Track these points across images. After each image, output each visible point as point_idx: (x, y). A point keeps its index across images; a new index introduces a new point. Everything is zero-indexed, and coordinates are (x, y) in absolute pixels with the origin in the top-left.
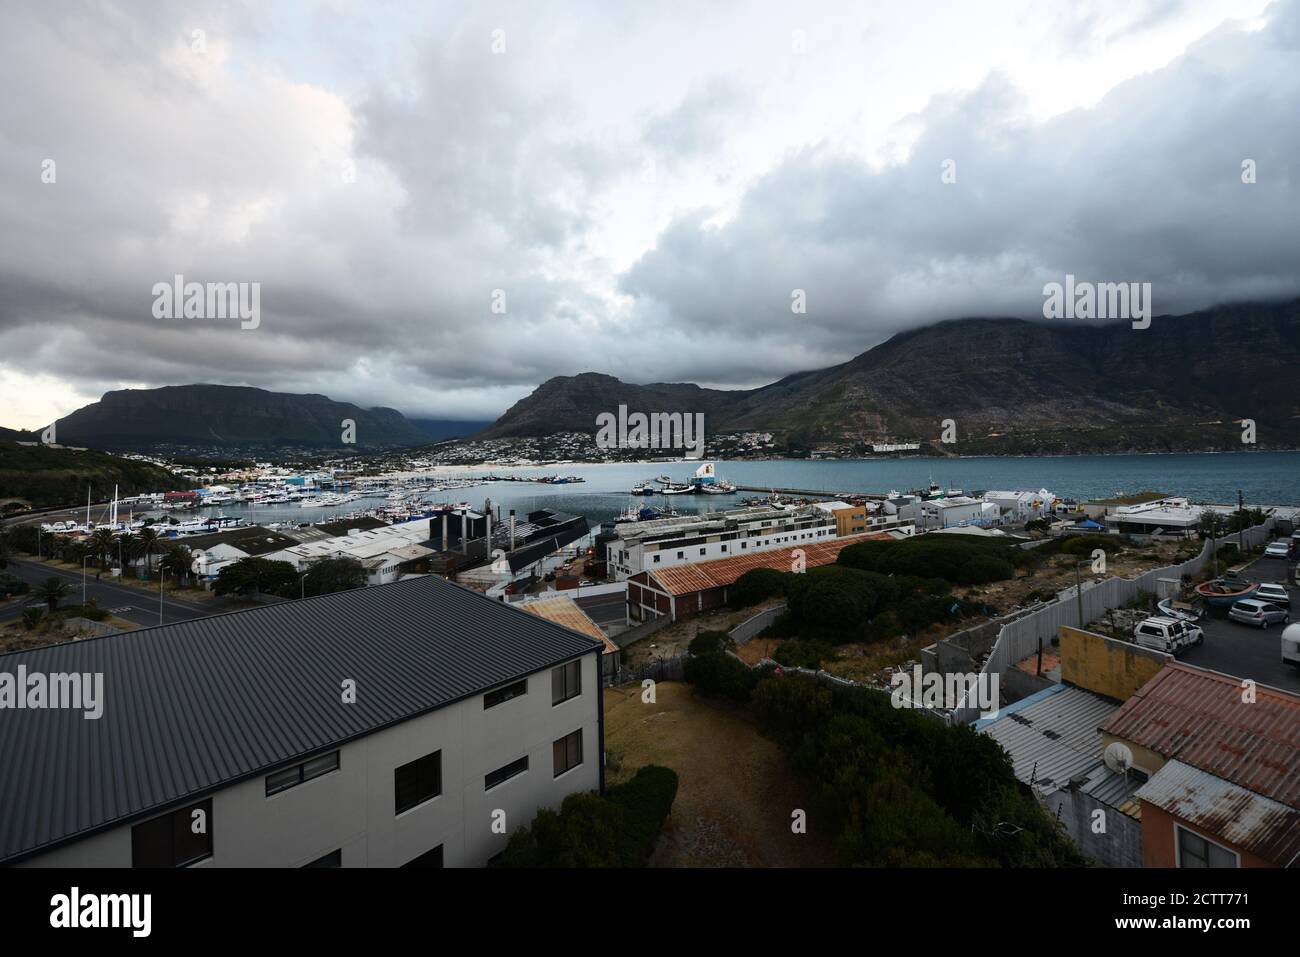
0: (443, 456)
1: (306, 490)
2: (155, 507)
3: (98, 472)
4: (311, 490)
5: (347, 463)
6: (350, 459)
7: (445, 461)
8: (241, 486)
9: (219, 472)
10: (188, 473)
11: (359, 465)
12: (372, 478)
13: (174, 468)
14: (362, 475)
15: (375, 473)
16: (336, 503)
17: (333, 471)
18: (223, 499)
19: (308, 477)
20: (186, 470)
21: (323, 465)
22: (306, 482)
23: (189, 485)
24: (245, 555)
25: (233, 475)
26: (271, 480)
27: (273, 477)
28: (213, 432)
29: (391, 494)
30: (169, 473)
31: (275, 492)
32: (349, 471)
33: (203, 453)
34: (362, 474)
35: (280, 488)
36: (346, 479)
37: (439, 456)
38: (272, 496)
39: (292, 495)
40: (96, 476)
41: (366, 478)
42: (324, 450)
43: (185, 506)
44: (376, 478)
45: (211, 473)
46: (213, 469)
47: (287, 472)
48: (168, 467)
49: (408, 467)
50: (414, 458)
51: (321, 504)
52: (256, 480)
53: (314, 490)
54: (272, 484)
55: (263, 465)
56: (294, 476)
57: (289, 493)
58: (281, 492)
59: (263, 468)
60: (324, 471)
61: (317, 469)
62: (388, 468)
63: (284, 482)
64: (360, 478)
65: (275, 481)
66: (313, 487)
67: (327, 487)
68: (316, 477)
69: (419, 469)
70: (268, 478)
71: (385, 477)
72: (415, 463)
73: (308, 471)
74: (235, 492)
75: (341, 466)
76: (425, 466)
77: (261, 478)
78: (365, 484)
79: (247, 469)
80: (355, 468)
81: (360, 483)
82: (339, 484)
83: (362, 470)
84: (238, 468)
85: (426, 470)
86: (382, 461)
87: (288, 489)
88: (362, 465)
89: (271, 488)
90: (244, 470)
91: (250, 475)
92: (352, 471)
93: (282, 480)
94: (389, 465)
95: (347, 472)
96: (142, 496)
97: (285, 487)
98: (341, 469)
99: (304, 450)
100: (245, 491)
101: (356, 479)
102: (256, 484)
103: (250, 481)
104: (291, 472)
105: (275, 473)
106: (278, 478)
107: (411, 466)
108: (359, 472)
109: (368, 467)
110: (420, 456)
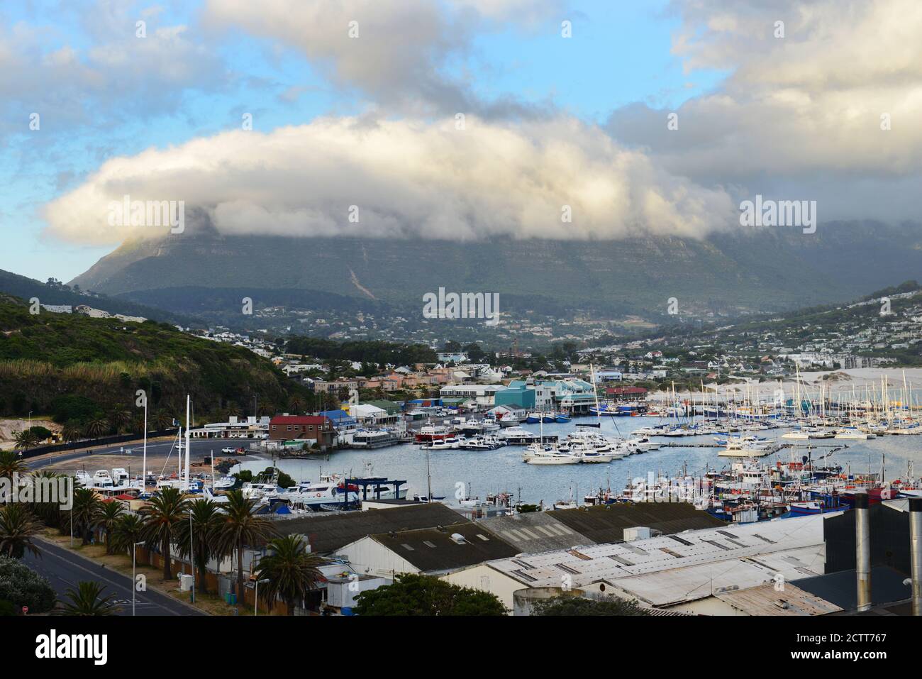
0: (872, 341)
1: (536, 421)
2: (254, 446)
3: (161, 368)
4: (546, 421)
5: (634, 355)
6: (636, 345)
7: (877, 353)
8: (405, 409)
9: (368, 372)
10: (311, 374)
11: (656, 361)
12: (686, 395)
13: (287, 360)
14: (663, 388)
15: (692, 383)
16: (601, 457)
17: (596, 374)
18: (373, 434)
19: (541, 388)
20: (307, 367)
21: (575, 360)
22: (540, 401)
23: (312, 401)
24: (409, 569)
25: (396, 377)
26: (466, 395)
27: (470, 388)
28: (355, 281)
29: (733, 441)
30: (278, 371)
31: (471, 424)
32: (633, 376)
33: (338, 328)
34: (663, 385)
35: (483, 413)
36: (626, 396)
37: (861, 340)
38: (469, 433)
39: (509, 433)
40: (158, 377)
42: (578, 321)
43: (305, 447)
44: (697, 396)
45: (352, 375)
46: (357, 366)
47: (498, 375)
48: (277, 360)
50: (793, 345)
51: (570, 457)
52: (437, 394)
54: (469, 404)
55: (451, 357)
56: (515, 385)
57: (504, 426)
58: (487, 423)
59: (451, 364)
60: (577, 374)
61: (563, 369)
62: (726, 371)
63: (492, 401)
64: (660, 395)
65: (474, 395)
66: (551, 415)
67: (582, 411)
68: (559, 387)
69: (809, 377)
70: (462, 388)
71: (719, 393)
72: (796, 358)
73: (544, 374)
74: (396, 419)
75: (617, 362)
76: (824, 368)
77: (446, 388)
78: (670, 410)
79: (420, 366)
80: (648, 369)
81: (657, 409)
82: (612, 407)
83: (663, 373)
84: (403, 365)
85: (826, 378)
86: (711, 351)
87: (500, 416)
88: (664, 361)
89: (464, 412)
90: (414, 370)
91: (426, 380)
92: (641, 376)
93: (488, 394)
94: (731, 362)
95: (629, 378)
96: (233, 421)
97: (494, 411)
98: (616, 369)
99: (535, 321)
100: (417, 418)
101: (650, 397)
102: (437, 403)
103: (426, 394)
104: (509, 375)
105: (474, 378)
106: (480, 389)
107: (787, 367)
108: (657, 379)
109: (678, 365)
110: (810, 340)
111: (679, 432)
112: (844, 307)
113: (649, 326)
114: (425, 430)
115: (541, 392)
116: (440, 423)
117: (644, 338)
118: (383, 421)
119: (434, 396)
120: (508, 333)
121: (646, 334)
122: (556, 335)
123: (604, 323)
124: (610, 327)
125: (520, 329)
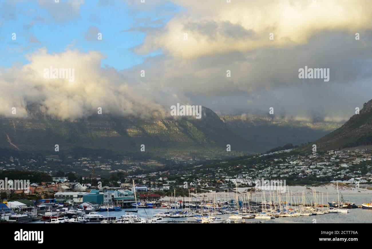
0: (271, 173)
1: (106, 210)
4: (110, 210)
5: (153, 179)
6: (154, 174)
7: (273, 178)
8: (36, 204)
11: (164, 182)
12: (181, 198)
15: (184, 193)
17: (134, 188)
18: (20, 216)
19: (106, 193)
21: (123, 181)
22: (106, 200)
26: (68, 197)
27: (70, 193)
31: (71, 211)
32: (153, 189)
34: (168, 193)
35: (77, 206)
36: (150, 198)
37: (266, 172)
38: (70, 216)
39: (90, 216)
41: (172, 198)
42: (124, 162)
44: (186, 199)
47: (85, 188)
49: (224, 186)
50: (232, 175)
52: (53, 197)
55: (59, 179)
56: (93, 192)
57: (88, 212)
58: (79, 211)
59: (60, 182)
60: (124, 188)
61: (118, 185)
62: (199, 187)
63: (82, 200)
64: (167, 198)
65: (72, 197)
66: (112, 207)
68: (115, 194)
69: (238, 189)
70: (66, 194)
71: (197, 197)
72: (234, 181)
73: (107, 187)
74: (31, 209)
75: (144, 182)
76: (247, 186)
77: (58, 194)
78: (173, 205)
79: (43, 183)
80: (160, 186)
81: (166, 204)
82: (142, 204)
83: (168, 188)
84: (35, 182)
85: (249, 190)
86: (192, 177)
87: (85, 207)
88: (168, 182)
89: (69, 206)
90: (40, 185)
91: (47, 190)
92: (157, 189)
93: (79, 196)
94: (201, 183)
95: (151, 190)
97: (83, 205)
98: (144, 186)
99: (102, 162)
100: (42, 208)
101: (162, 199)
102: (53, 201)
103: (47, 196)
104: (90, 188)
105: (72, 189)
106: (75, 194)
107: (229, 185)
108: (165, 191)
109: (175, 184)
110: (241, 173)
111: (177, 215)
112: (257, 156)
113: (160, 165)
114: (47, 214)
115: (106, 195)
116: (55, 211)
117: (158, 171)
118: (24, 210)
119: (51, 197)
120: (88, 168)
121: (158, 169)
122: (113, 169)
123: (137, 164)
124: (140, 165)
125: (94, 166)
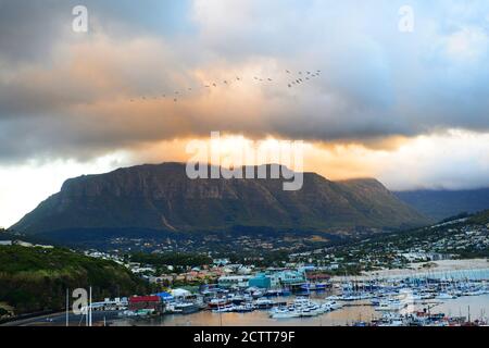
0: (446, 245)
1: (274, 294)
2: (120, 314)
3: (66, 273)
4: (279, 294)
5: (317, 256)
6: (319, 251)
7: (449, 252)
8: (200, 290)
9: (177, 271)
10: (146, 273)
11: (332, 260)
13: (132, 266)
14: (338, 274)
15: (356, 271)
16: (312, 313)
17: (302, 268)
18: (185, 305)
19: (273, 276)
20: (144, 269)
21: (288, 261)
22: (273, 283)
23: (149, 288)
25: (193, 274)
26: (232, 281)
27: (234, 277)
28: (165, 222)
29: (382, 302)
30: (130, 273)
31: (238, 297)
32: (321, 268)
33: (157, 248)
34: (338, 273)
35: (243, 291)
36: (320, 279)
37: (440, 244)
38: (237, 303)
39: (259, 301)
40: (65, 278)
41: (343, 278)
42: (286, 239)
43: (148, 313)
45: (169, 273)
46: (170, 268)
47: (248, 270)
48: (127, 266)
49: (397, 262)
50: (404, 248)
51: (295, 313)
52: (216, 282)
53: (281, 294)
54: (234, 286)
55: (220, 261)
56: (259, 276)
57: (256, 298)
58: (246, 296)
59: (221, 265)
60: (290, 268)
61: (282, 265)
62: (370, 264)
63: (247, 284)
65: (237, 282)
66: (280, 291)
67: (297, 290)
68: (282, 275)
69: (413, 265)
70: (230, 278)
71: (366, 277)
72: (406, 255)
73: (271, 268)
74: (195, 297)
75: (310, 260)
76: (422, 261)
77: (222, 278)
78: (346, 286)
79: (205, 267)
80: (327, 264)
81: (337, 285)
82: (313, 286)
83: (337, 266)
84: (196, 266)
85: (424, 266)
86: (360, 253)
87: (252, 292)
88: (336, 259)
89: (234, 291)
90: (202, 268)
91: (210, 274)
92: (325, 268)
93: (244, 280)
94: (372, 259)
95: (319, 269)
96: (107, 300)
97: (249, 289)
98: (311, 264)
99: (263, 240)
100: (207, 295)
101: (331, 280)
102: (217, 287)
103: (210, 282)
104: (253, 270)
105: (236, 272)
106: (240, 278)
107: (402, 261)
108: (334, 270)
109: (343, 262)
110: (412, 246)
111: (351, 297)
112: (429, 227)
113: (325, 240)
114: (213, 301)
115: (273, 278)
116: (220, 297)
117: (323, 247)
118: (189, 297)
119: (215, 282)
120: (247, 246)
121: (323, 245)
122: (275, 248)
123: (300, 240)
124: (304, 242)
125: (256, 244)
